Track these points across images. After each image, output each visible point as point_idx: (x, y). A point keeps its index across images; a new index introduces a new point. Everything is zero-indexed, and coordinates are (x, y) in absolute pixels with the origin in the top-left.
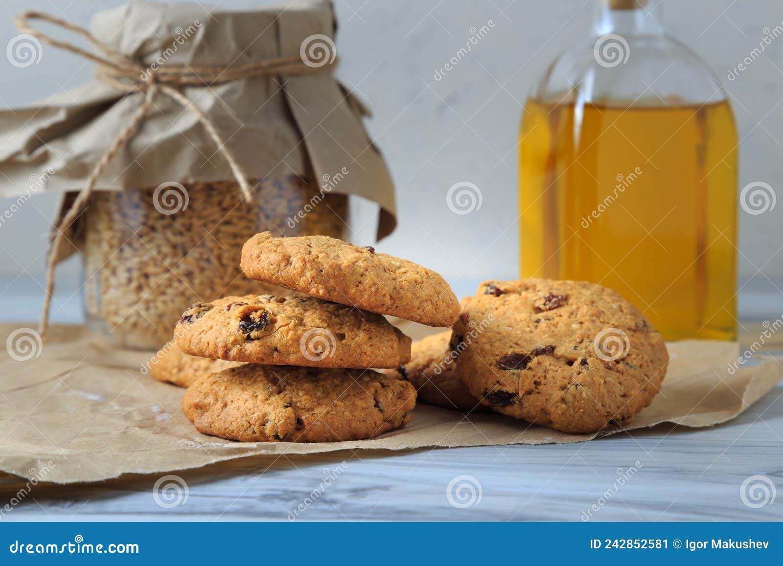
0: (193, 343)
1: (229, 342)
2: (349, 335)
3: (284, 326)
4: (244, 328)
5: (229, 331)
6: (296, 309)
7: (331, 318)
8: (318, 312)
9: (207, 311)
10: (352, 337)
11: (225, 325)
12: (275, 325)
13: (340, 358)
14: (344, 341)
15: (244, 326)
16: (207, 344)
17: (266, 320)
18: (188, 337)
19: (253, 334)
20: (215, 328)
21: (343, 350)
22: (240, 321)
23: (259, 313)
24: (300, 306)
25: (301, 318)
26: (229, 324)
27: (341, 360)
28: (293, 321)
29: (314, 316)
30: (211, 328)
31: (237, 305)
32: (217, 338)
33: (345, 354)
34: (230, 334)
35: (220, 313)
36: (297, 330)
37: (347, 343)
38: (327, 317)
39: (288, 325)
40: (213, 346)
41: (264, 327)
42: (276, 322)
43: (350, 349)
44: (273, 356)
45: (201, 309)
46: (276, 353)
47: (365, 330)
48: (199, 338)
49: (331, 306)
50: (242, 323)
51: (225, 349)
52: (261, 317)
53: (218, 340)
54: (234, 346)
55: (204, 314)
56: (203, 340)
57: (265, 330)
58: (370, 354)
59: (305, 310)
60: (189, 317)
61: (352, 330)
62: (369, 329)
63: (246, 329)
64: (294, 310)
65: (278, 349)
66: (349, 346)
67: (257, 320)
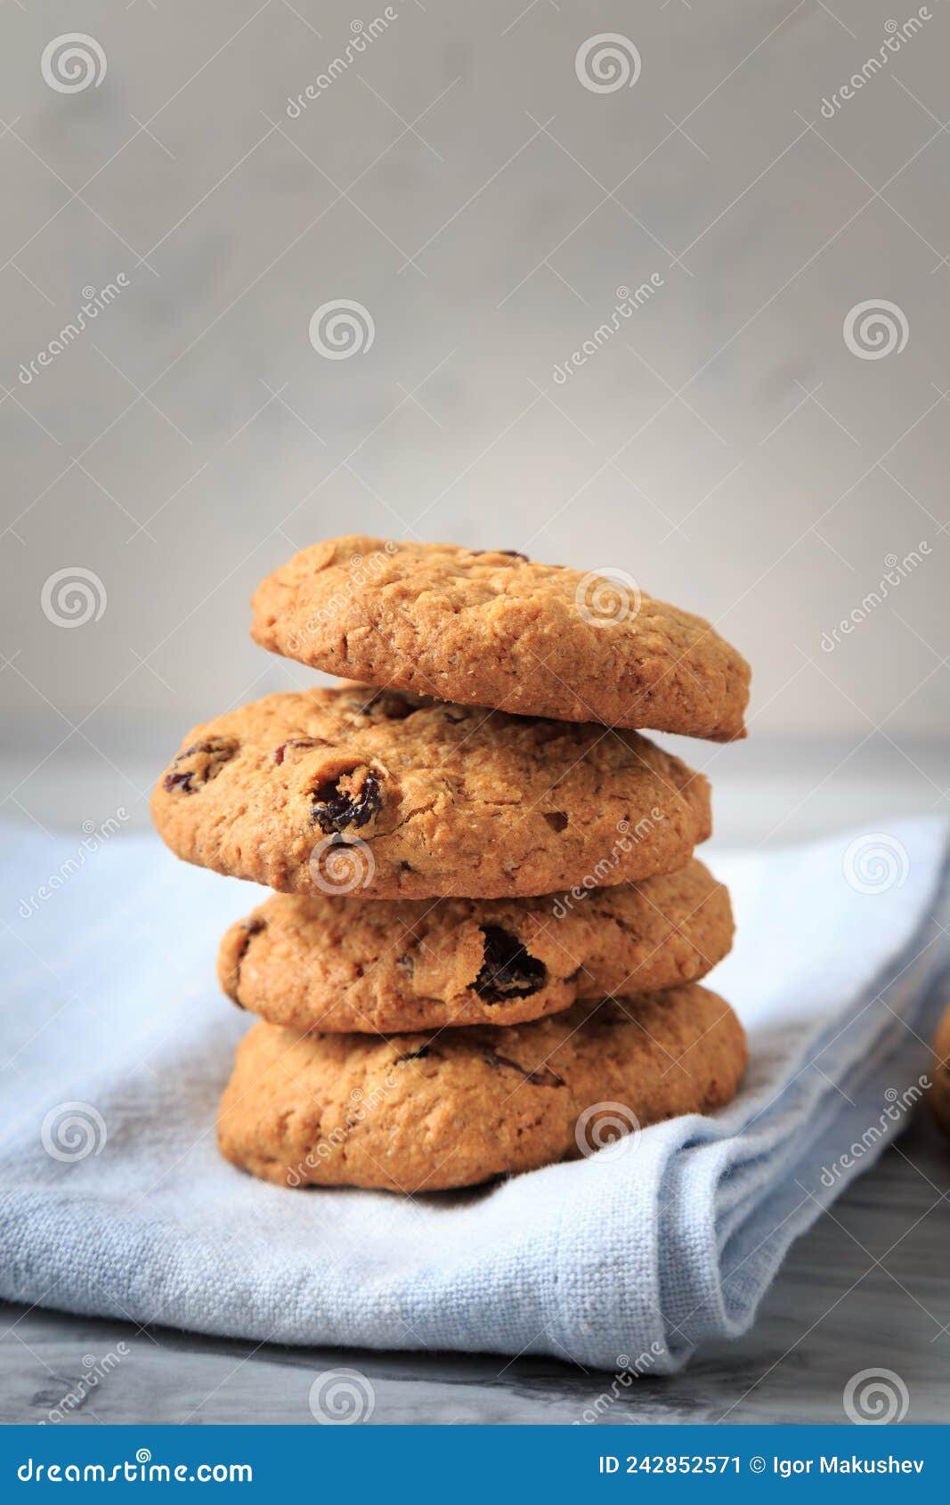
0: (201, 846)
1: (290, 853)
2: (575, 815)
3: (422, 811)
4: (327, 822)
5: (290, 824)
6: (442, 749)
7: (528, 770)
8: (495, 756)
9: (225, 760)
10: (584, 820)
11: (275, 808)
12: (399, 807)
13: (560, 874)
14: (566, 832)
15: (323, 816)
16: (235, 854)
17: (377, 801)
18: (187, 829)
19: (348, 835)
20: (253, 814)
21: (564, 857)
22: (314, 801)
23: (358, 777)
24: (447, 736)
25: (458, 779)
26: (285, 804)
27: (562, 877)
28: (441, 795)
29: (488, 768)
30: (243, 811)
31: (297, 746)
32: (261, 842)
33: (571, 865)
34: (292, 834)
35: (258, 767)
36: (453, 819)
37: (572, 835)
38: (520, 770)
39: (431, 806)
40: (250, 859)
41: (373, 816)
42: (402, 799)
43: (581, 851)
44: (399, 881)
45: (212, 756)
46: (405, 875)
47: (612, 797)
48: (214, 833)
49: (523, 734)
50: (319, 806)
51: (283, 869)
52: (364, 788)
53: (262, 847)
54: (302, 862)
55: (221, 769)
56: (225, 841)
57: (376, 823)
58: (630, 860)
59: (465, 751)
60: (184, 776)
61: (582, 800)
62: (621, 795)
63: (330, 822)
64: (436, 753)
65: (411, 864)
66: (580, 843)
67: (355, 798)
